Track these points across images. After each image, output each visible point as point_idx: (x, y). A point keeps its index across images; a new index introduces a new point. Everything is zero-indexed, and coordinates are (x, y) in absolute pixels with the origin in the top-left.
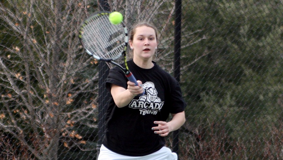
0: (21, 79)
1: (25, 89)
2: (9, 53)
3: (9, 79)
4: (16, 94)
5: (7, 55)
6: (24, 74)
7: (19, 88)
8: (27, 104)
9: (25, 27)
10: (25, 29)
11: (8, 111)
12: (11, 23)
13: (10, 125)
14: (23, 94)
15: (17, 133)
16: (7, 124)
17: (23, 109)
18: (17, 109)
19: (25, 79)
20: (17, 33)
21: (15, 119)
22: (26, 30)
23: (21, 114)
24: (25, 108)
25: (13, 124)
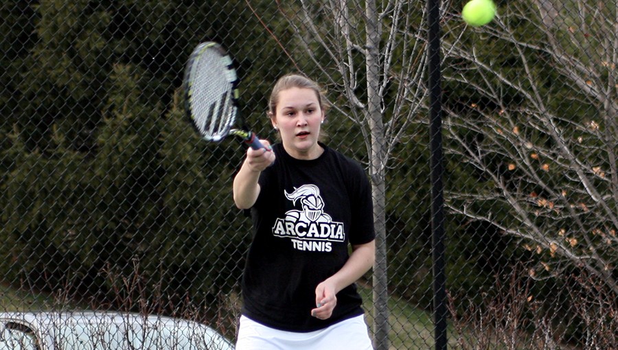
0: (602, 176)
1: (610, 192)
2: (579, 133)
3: (580, 177)
4: (594, 202)
5: (576, 138)
6: (606, 166)
7: (599, 192)
8: (614, 219)
9: (606, 87)
10: (606, 90)
11: (583, 230)
12: (580, 82)
13: (585, 255)
14: (606, 201)
15: (598, 269)
16: (581, 254)
17: (607, 228)
18: (597, 228)
19: (609, 176)
20: (593, 98)
21: (595, 246)
22: (607, 93)
23: (603, 235)
24: (610, 224)
25: (590, 254)
